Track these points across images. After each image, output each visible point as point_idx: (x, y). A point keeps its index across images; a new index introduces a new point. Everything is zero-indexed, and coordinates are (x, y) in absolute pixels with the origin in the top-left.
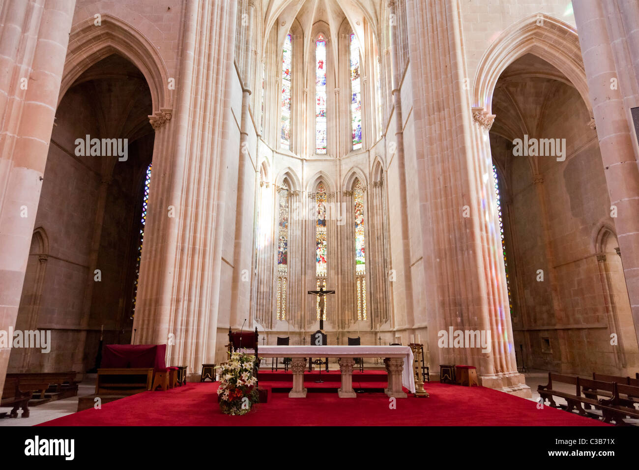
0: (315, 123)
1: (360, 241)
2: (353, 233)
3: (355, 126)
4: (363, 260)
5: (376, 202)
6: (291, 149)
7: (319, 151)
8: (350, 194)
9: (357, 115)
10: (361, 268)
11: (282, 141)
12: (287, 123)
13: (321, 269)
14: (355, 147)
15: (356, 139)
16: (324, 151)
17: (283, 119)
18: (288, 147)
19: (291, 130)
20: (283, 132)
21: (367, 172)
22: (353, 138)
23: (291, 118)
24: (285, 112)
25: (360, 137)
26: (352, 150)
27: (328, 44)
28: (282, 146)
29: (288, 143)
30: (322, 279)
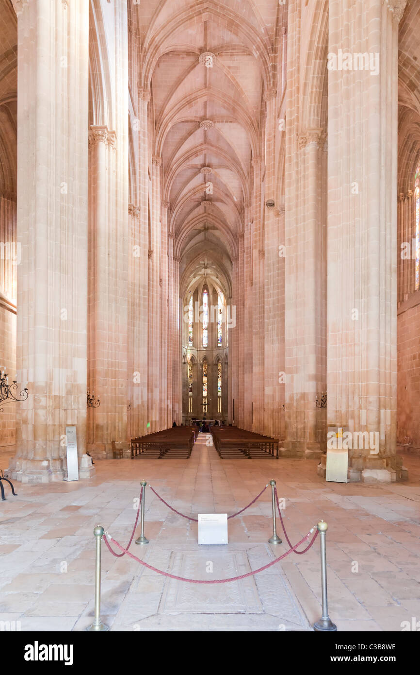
0: (203, 333)
1: (220, 384)
2: (217, 380)
3: (219, 335)
4: (220, 391)
5: (226, 370)
6: (193, 346)
7: (204, 346)
8: (217, 365)
9: (220, 331)
10: (220, 394)
11: (190, 342)
12: (191, 334)
13: (205, 393)
14: (220, 345)
15: (219, 341)
16: (206, 346)
17: (190, 332)
18: (192, 345)
19: (193, 337)
20: (190, 339)
21: (223, 357)
22: (218, 341)
23: (193, 332)
24: (191, 329)
25: (221, 341)
26: (218, 346)
27: (208, 295)
28: (190, 345)
29: (192, 343)
30: (205, 397)
